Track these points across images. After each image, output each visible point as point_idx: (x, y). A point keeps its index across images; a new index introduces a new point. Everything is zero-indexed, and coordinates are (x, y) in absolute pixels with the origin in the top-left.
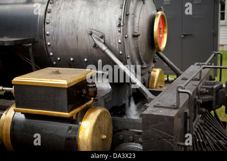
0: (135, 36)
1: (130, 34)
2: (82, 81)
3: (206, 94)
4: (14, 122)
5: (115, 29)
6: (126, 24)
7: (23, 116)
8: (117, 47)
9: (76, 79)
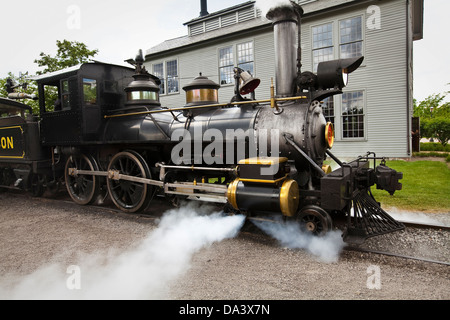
0: (313, 137)
1: (310, 135)
3: (362, 175)
4: (238, 189)
5: (300, 132)
6: (307, 129)
7: (243, 185)
8: (301, 143)
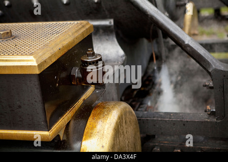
2: (69, 51)
9: (56, 49)
